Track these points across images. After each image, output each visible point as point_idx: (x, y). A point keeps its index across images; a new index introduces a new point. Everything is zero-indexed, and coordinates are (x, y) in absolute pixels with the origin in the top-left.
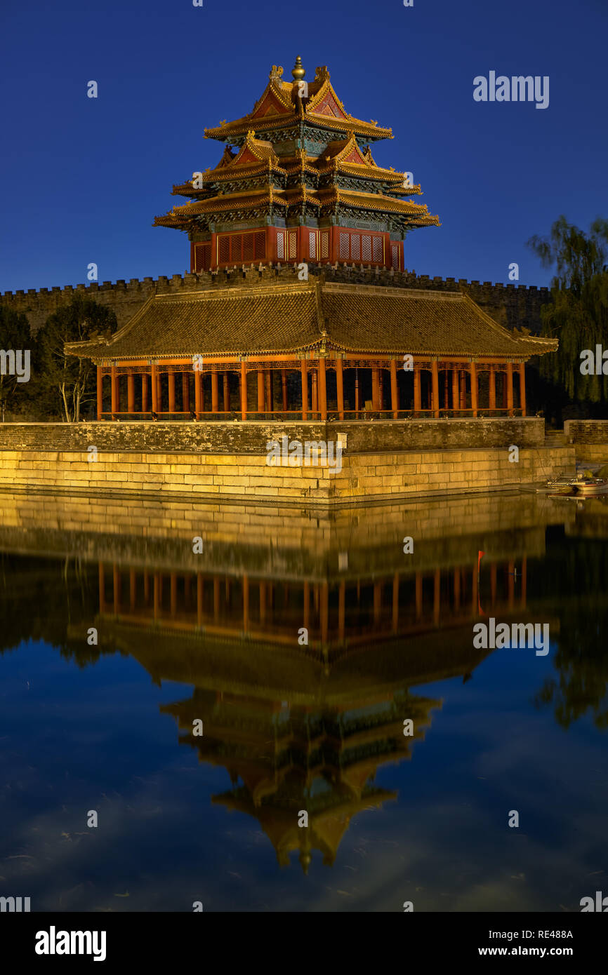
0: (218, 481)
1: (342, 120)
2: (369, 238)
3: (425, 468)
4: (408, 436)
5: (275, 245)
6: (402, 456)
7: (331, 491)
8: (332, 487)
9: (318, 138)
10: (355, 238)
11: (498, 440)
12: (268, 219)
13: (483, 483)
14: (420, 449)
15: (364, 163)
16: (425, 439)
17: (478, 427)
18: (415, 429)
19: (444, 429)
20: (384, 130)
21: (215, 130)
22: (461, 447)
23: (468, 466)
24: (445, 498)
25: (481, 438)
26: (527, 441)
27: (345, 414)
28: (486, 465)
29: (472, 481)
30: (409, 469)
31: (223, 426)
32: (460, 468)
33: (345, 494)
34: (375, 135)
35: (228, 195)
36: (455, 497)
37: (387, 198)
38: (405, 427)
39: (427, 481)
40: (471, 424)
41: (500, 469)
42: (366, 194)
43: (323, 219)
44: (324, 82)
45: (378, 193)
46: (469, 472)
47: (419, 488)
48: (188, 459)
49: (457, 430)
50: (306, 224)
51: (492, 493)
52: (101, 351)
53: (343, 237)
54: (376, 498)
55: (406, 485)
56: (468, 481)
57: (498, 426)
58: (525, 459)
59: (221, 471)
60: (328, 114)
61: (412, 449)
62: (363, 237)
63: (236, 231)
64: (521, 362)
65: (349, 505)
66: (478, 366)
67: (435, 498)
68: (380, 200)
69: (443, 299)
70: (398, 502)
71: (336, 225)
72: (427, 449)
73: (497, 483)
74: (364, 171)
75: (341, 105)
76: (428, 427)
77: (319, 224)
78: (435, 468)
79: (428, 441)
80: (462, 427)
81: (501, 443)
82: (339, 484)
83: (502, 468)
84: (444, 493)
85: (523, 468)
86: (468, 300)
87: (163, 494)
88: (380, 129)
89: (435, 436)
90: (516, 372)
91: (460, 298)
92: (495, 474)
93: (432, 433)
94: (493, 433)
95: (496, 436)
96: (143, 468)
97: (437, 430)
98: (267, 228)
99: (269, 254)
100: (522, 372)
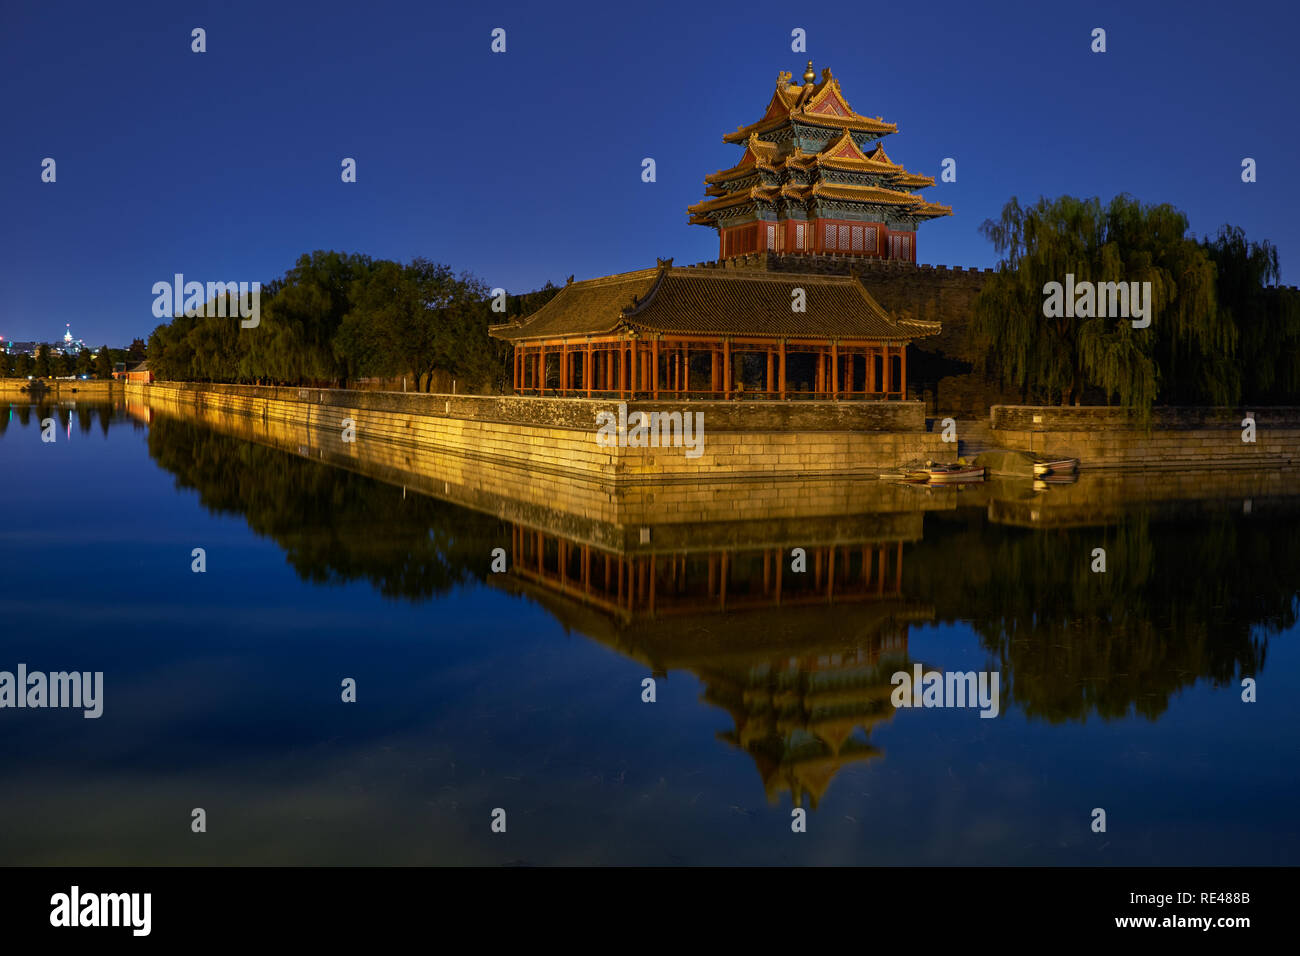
0: (558, 453)
1: (845, 118)
2: (861, 229)
3: (744, 449)
4: (734, 418)
5: (765, 237)
6: (715, 437)
7: (618, 468)
8: (621, 463)
9: (816, 136)
10: (844, 230)
11: (860, 423)
12: (758, 214)
13: (826, 465)
14: (750, 430)
15: (859, 157)
16: (762, 419)
17: (831, 410)
18: (747, 410)
19: (785, 411)
20: (888, 125)
21: (734, 134)
22: (806, 429)
23: (806, 449)
24: (771, 479)
25: (835, 421)
26: (900, 425)
27: (660, 394)
28: (831, 448)
29: (810, 464)
30: (723, 449)
31: (571, 403)
32: (794, 450)
33: (638, 471)
34: (881, 130)
35: (735, 193)
36: (786, 479)
37: (883, 190)
38: (732, 408)
39: (747, 461)
40: (821, 407)
41: (849, 453)
42: (859, 187)
43: (811, 213)
44: (826, 83)
45: (874, 185)
46: (806, 454)
47: (736, 469)
48: (545, 432)
49: (803, 412)
50: (793, 217)
51: (836, 476)
52: (515, 332)
53: (831, 229)
54: (677, 476)
55: (719, 465)
56: (804, 464)
57: (859, 410)
58: (886, 443)
59: (561, 444)
60: (830, 114)
61: (739, 429)
62: (854, 228)
63: (737, 226)
64: (903, 346)
65: (643, 482)
66: (839, 349)
67: (754, 479)
68: (876, 192)
69: (825, 283)
70: (707, 481)
71: (820, 217)
72: (759, 430)
73: (843, 466)
74: (859, 165)
75: (845, 104)
76: (762, 408)
77: (808, 216)
78: (759, 450)
79: (762, 423)
80: (810, 409)
81: (862, 426)
82: (629, 462)
83: (852, 451)
84: (771, 474)
85: (882, 452)
86: (857, 283)
87: (529, 463)
88: (885, 124)
89: (772, 418)
90: (896, 357)
91: (848, 281)
92: (842, 458)
93: (768, 415)
94: (853, 416)
95: (856, 420)
96: (520, 439)
97: (775, 412)
98: (757, 221)
99: (759, 246)
100: (903, 356)
